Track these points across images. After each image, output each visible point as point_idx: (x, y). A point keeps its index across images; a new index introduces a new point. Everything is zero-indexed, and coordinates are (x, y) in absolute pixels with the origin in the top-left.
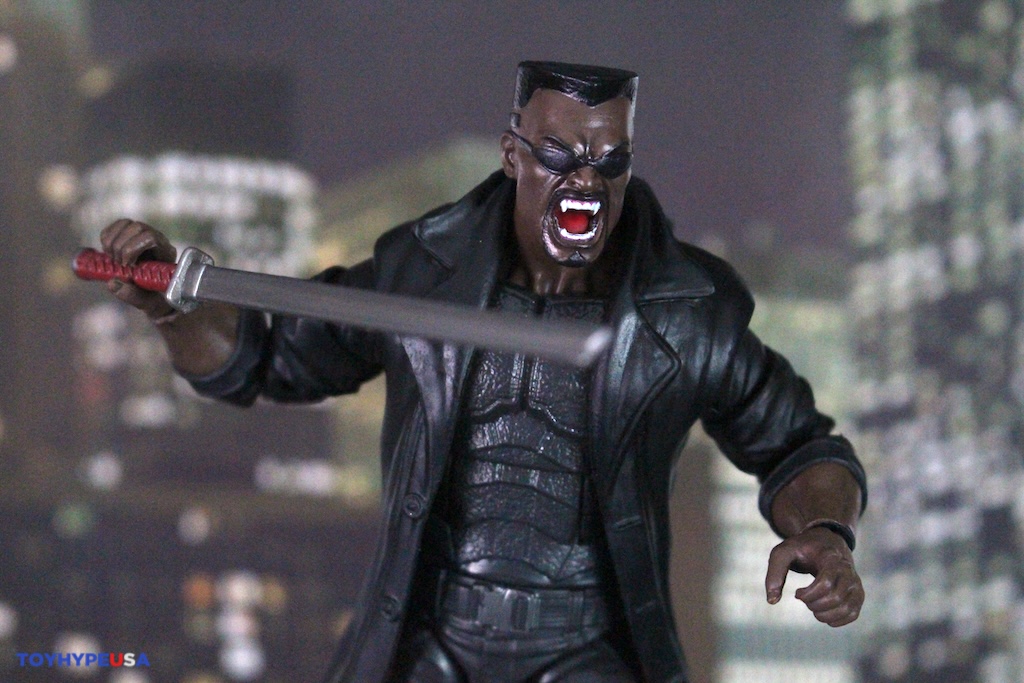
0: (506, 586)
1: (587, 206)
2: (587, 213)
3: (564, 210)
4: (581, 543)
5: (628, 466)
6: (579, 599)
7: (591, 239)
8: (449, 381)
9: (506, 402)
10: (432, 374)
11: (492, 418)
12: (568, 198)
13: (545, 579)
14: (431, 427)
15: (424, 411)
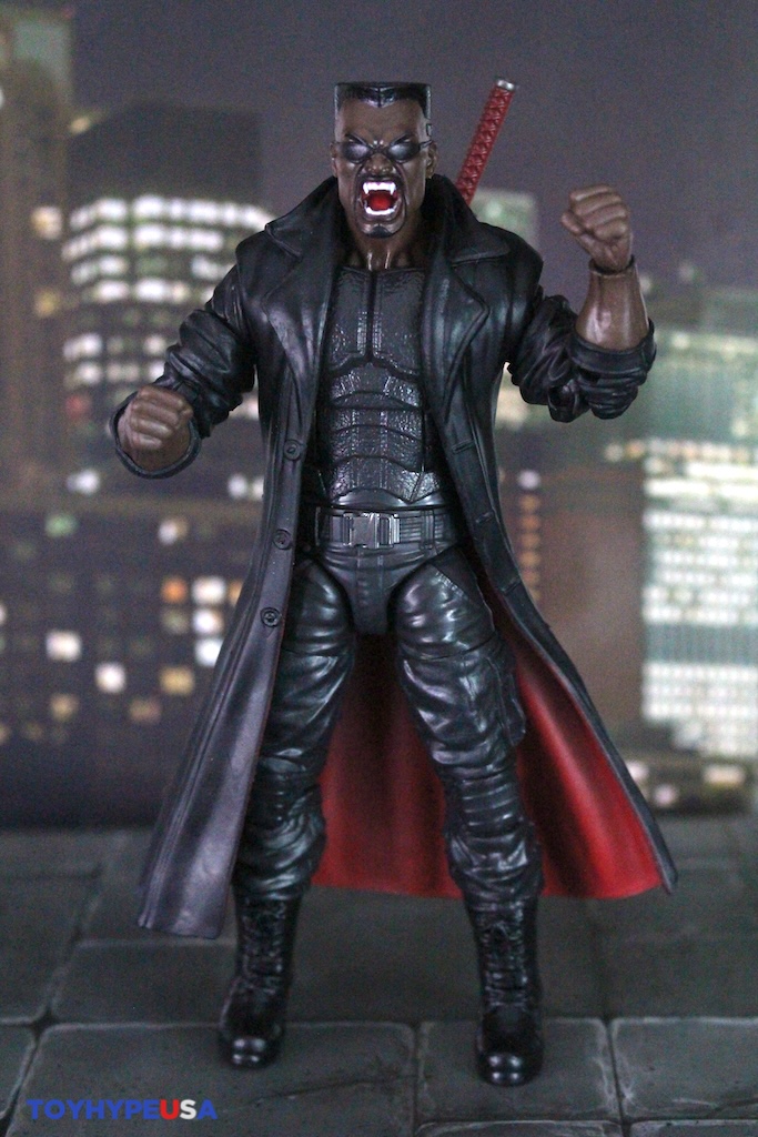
0: (369, 511)
1: (383, 186)
2: (385, 193)
3: (367, 192)
4: (427, 471)
5: (458, 397)
6: (430, 519)
7: (392, 214)
8: (309, 344)
9: (355, 356)
10: (294, 339)
11: (345, 371)
12: (367, 181)
13: (401, 503)
14: (299, 383)
15: (292, 371)
